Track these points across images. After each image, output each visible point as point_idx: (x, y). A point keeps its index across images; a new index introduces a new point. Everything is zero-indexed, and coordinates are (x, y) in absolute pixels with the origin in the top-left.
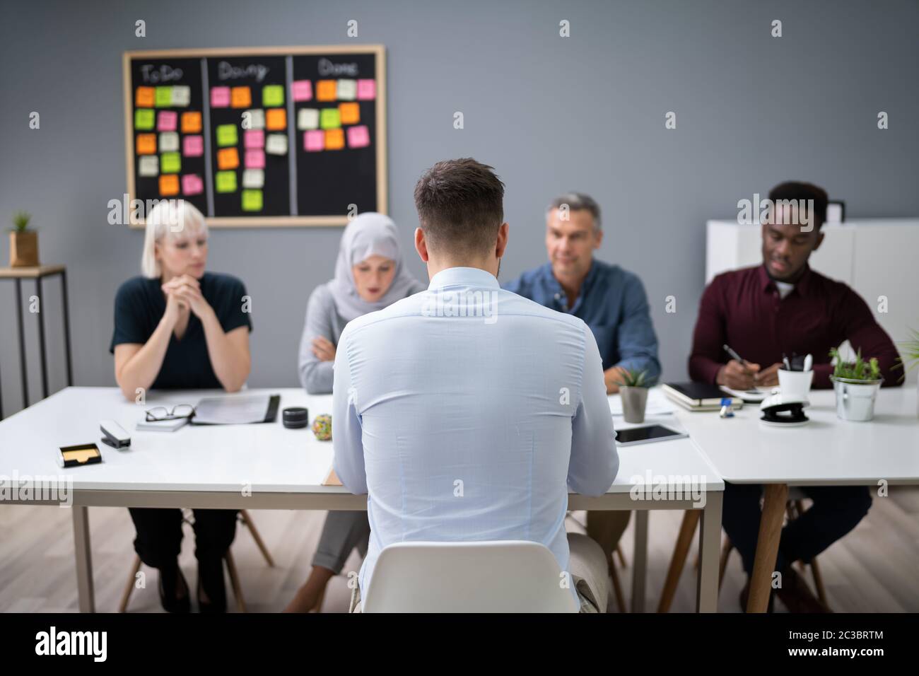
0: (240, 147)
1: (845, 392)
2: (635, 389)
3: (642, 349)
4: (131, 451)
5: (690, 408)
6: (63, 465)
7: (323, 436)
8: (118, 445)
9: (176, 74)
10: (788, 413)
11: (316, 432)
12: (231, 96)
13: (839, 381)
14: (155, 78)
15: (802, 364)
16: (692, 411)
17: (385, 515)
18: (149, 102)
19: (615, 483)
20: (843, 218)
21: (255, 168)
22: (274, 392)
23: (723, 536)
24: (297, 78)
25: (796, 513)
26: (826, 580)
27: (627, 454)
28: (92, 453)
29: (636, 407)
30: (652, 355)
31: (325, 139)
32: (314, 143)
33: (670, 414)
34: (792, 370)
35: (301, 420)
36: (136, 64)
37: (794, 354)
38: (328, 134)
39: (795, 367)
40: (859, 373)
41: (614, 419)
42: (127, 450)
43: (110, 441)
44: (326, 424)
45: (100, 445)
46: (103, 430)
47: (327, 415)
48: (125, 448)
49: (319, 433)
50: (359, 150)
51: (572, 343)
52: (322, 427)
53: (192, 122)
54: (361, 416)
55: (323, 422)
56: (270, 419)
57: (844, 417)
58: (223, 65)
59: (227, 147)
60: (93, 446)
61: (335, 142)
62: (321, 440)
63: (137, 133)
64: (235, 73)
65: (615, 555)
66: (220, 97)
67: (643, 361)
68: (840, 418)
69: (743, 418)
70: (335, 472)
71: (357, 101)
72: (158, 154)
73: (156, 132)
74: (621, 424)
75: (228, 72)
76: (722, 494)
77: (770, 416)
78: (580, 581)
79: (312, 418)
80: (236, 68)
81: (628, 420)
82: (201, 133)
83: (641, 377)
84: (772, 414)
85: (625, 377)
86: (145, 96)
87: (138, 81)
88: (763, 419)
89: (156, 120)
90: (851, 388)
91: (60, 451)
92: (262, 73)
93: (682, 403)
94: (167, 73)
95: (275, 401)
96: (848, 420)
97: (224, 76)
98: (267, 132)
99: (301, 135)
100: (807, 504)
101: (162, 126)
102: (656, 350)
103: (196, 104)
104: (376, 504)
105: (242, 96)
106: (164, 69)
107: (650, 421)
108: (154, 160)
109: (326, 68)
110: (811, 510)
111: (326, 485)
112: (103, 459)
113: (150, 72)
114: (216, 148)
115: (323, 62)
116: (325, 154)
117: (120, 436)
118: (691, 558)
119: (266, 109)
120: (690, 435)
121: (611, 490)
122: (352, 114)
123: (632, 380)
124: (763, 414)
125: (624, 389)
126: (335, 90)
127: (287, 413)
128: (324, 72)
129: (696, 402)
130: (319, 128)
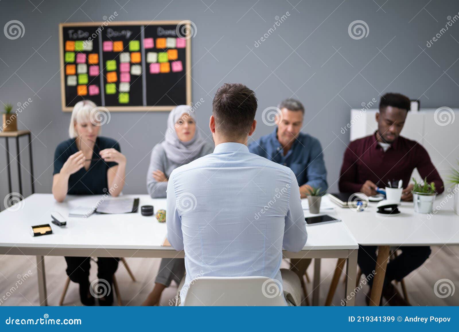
0: (118, 71)
1: (418, 199)
2: (315, 197)
3: (318, 176)
4: (67, 228)
5: (342, 206)
6: (34, 235)
7: (161, 220)
8: (60, 224)
9: (85, 34)
10: (390, 209)
11: (158, 218)
12: (113, 46)
13: (416, 194)
14: (75, 36)
15: (398, 185)
16: (343, 208)
17: (193, 264)
18: (72, 49)
19: (305, 245)
20: (419, 108)
21: (125, 82)
22: (136, 197)
23: (358, 268)
24: (146, 37)
25: (394, 257)
26: (408, 289)
27: (311, 230)
28: (47, 229)
29: (315, 206)
30: (324, 179)
31: (160, 67)
32: (155, 69)
33: (332, 209)
34: (393, 187)
35: (150, 212)
36: (66, 30)
37: (394, 180)
38: (162, 65)
39: (394, 186)
40: (425, 190)
41: (304, 211)
42: (65, 227)
43: (56, 222)
44: (163, 214)
45: (52, 225)
46: (53, 217)
47: (163, 210)
48: (64, 226)
49: (159, 219)
50: (177, 73)
51: (285, 181)
52: (161, 216)
53: (94, 59)
54: (181, 217)
55: (161, 213)
56: (135, 211)
57: (418, 211)
58: (109, 30)
59: (111, 71)
60: (48, 226)
61: (166, 69)
62: (160, 222)
63: (66, 64)
64: (115, 34)
65: (305, 277)
66: (108, 46)
67: (319, 182)
68: (416, 211)
69: (368, 211)
70: (168, 239)
71: (176, 48)
72: (77, 74)
73: (75, 64)
74: (308, 214)
75: (112, 34)
76: (357, 251)
77: (381, 211)
78: (288, 294)
79: (155, 211)
80: (115, 32)
81: (312, 212)
82: (98, 64)
83: (318, 191)
84: (382, 210)
85: (310, 191)
86: (70, 46)
87: (67, 38)
88: (378, 212)
89: (76, 57)
90: (422, 197)
91: (32, 228)
92: (129, 34)
93: (338, 203)
94: (81, 34)
95: (137, 202)
96: (420, 213)
97: (109, 36)
98: (131, 64)
99: (148, 65)
100: (399, 252)
101: (78, 60)
102: (326, 177)
103: (96, 49)
104: (188, 259)
105: (118, 46)
106: (80, 32)
107: (322, 213)
108: (75, 78)
109: (161, 32)
110: (401, 255)
111: (163, 246)
112: (53, 232)
113: (73, 34)
114: (106, 72)
115: (159, 29)
116: (160, 75)
117: (61, 220)
118: (342, 278)
119: (131, 52)
120: (342, 221)
121: (303, 249)
122: (174, 55)
123: (313, 193)
124: (378, 210)
125: (310, 197)
126: (165, 43)
127: (143, 208)
128: (160, 34)
129: (345, 203)
130: (158, 62)
